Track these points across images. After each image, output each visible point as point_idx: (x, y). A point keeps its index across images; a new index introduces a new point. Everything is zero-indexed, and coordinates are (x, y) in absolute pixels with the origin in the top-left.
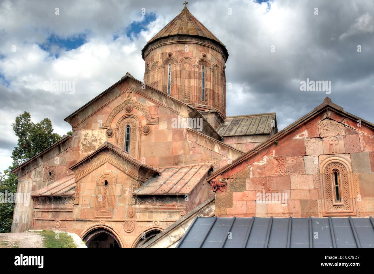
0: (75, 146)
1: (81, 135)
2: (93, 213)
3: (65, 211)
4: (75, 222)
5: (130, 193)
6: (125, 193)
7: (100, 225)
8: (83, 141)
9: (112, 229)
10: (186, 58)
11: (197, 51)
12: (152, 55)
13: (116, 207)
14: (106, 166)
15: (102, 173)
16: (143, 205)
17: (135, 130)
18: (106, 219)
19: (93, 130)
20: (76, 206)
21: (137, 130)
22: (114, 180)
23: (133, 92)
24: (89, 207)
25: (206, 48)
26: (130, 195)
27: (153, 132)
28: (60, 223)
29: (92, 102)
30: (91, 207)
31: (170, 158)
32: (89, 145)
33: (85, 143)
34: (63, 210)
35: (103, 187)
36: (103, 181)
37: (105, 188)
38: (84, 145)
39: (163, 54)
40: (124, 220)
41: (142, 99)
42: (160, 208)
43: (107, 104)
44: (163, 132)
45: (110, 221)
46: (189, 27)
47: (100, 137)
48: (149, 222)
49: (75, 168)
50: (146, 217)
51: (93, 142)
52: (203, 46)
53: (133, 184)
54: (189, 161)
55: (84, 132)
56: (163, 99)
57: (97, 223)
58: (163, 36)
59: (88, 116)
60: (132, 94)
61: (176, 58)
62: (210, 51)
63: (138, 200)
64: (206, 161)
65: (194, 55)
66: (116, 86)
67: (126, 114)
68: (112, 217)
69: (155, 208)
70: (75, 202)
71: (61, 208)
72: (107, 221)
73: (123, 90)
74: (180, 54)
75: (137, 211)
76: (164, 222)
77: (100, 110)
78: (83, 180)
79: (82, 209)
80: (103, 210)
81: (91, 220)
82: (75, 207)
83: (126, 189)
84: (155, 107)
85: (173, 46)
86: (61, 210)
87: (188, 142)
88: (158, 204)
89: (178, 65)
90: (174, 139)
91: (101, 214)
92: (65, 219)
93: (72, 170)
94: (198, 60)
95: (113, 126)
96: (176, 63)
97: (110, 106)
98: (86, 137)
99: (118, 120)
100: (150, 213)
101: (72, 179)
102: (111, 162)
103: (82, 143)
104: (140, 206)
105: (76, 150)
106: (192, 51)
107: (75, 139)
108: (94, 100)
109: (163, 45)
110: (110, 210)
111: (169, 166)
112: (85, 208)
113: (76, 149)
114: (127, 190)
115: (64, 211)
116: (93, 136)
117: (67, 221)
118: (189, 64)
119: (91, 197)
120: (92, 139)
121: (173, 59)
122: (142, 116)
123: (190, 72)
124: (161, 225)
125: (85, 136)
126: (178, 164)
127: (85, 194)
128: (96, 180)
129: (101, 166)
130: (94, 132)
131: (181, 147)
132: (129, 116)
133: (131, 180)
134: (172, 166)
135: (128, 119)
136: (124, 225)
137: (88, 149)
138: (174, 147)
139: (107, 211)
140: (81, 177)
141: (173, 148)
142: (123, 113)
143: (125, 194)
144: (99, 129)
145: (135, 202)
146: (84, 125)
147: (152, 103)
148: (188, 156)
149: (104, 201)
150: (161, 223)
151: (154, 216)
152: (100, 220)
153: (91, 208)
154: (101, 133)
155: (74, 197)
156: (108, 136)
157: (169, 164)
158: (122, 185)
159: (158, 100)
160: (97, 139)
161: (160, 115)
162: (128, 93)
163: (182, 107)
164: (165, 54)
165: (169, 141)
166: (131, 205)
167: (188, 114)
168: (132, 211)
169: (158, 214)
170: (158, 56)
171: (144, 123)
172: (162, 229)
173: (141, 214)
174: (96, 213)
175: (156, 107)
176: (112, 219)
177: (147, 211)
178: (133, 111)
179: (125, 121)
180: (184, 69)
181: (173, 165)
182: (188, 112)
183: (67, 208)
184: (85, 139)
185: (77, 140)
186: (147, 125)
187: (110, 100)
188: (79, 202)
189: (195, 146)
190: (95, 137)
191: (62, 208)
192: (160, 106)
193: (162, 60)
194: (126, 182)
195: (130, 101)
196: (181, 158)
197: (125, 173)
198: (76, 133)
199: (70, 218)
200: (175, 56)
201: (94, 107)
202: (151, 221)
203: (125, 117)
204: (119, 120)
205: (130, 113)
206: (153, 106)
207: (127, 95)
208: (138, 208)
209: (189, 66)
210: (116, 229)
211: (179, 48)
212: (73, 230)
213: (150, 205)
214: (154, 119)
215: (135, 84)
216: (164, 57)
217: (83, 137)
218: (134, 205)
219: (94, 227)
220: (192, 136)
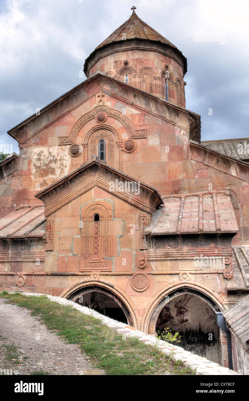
0: (24, 169)
1: (32, 154)
2: (79, 263)
3: (32, 260)
4: (48, 277)
5: (138, 232)
6: (130, 232)
7: (92, 281)
8: (36, 162)
9: (113, 287)
10: (146, 68)
11: (159, 60)
12: (101, 64)
13: (117, 254)
14: (95, 192)
15: (89, 203)
16: (161, 250)
17: (112, 146)
18: (101, 271)
19: (50, 146)
20: (49, 252)
21: (115, 146)
22: (110, 213)
23: (106, 95)
24: (71, 254)
25: (167, 58)
26: (138, 235)
27: (140, 149)
28: (25, 279)
29: (48, 108)
30: (75, 253)
31: (167, 184)
32: (44, 168)
33: (38, 165)
34: (27, 259)
35: (92, 224)
36: (92, 214)
37: (96, 225)
38: (37, 167)
39: (117, 62)
40: (131, 273)
41: (119, 104)
42: (190, 253)
43: (69, 112)
44: (153, 148)
45: (107, 275)
46: (146, 33)
47: (61, 156)
48: (172, 276)
49: (45, 196)
50: (167, 266)
51: (51, 163)
52: (165, 55)
53: (143, 218)
54: (195, 187)
55: (36, 150)
56: (151, 105)
57: (86, 279)
58: (117, 40)
59: (41, 127)
60: (105, 99)
61: (135, 68)
62: (173, 62)
63: (153, 242)
64: (220, 188)
65: (156, 65)
66: (82, 86)
67: (98, 124)
68: (110, 268)
69: (181, 254)
70: (48, 246)
71: (24, 256)
72: (103, 275)
73: (92, 93)
74: (139, 63)
75: (151, 259)
76: (197, 275)
77: (58, 119)
78: (58, 213)
79: (59, 257)
80: (95, 258)
81: (76, 273)
82: (47, 255)
83: (131, 225)
84: (140, 116)
85: (130, 52)
86: (25, 259)
87: (191, 162)
88: (185, 249)
89: (137, 76)
90: (170, 158)
91: (92, 264)
92: (32, 273)
93: (40, 198)
94: (160, 71)
95: (79, 141)
96: (135, 74)
97: (73, 114)
98: (40, 156)
99: (87, 132)
100: (173, 262)
101: (26, 213)
102: (103, 187)
103: (34, 165)
104: (157, 252)
105: (26, 175)
106: (153, 60)
107: (24, 159)
108: (51, 105)
109: (117, 52)
110: (106, 257)
111: (166, 195)
112: (63, 255)
113: (26, 173)
114: (132, 228)
115: (30, 260)
116: (51, 156)
117: (35, 275)
118: (150, 75)
119: (74, 238)
120: (49, 159)
121: (130, 68)
122: (122, 127)
123: (151, 85)
124: (193, 279)
125: (38, 155)
126: (179, 192)
127: (62, 234)
128: (80, 213)
129: (86, 192)
130: (51, 150)
131: (182, 169)
132: (102, 128)
133: (138, 212)
134: (170, 194)
135: (101, 132)
136: (132, 281)
137: (43, 173)
138: (171, 169)
139: (102, 260)
140: (54, 209)
141: (169, 170)
142: (94, 123)
143: (129, 234)
144: (59, 145)
145: (147, 245)
146: (36, 140)
147: (135, 109)
148: (193, 181)
149: (96, 245)
150: (192, 277)
151: (180, 265)
152: (92, 274)
153: (74, 255)
154: (62, 150)
155: (45, 239)
156: (73, 155)
157: (166, 191)
158: (124, 221)
159: (144, 107)
160: (56, 159)
161: (148, 126)
162: (99, 96)
163: (181, 115)
164: (119, 63)
165: (163, 161)
166: (141, 250)
167: (189, 125)
168: (143, 259)
169: (186, 262)
170: (111, 65)
171: (125, 136)
172: (195, 285)
173: (158, 263)
174: (83, 264)
175: (142, 115)
176: (110, 272)
177: (169, 258)
178: (108, 121)
179: (96, 134)
180: (144, 81)
181: (172, 194)
182: (189, 121)
183: (35, 256)
184: (39, 159)
185: (26, 161)
186: (130, 140)
187: (73, 106)
188: (53, 247)
189: (202, 168)
190: (54, 157)
191: (26, 256)
192: (146, 114)
193: (115, 69)
194: (129, 215)
195: (103, 108)
196: (182, 183)
197: (126, 201)
198: (24, 151)
199: (40, 271)
200: (133, 65)
201: (50, 116)
202: (176, 274)
203: (97, 129)
204: (89, 133)
205: (104, 124)
206: (137, 114)
207: (98, 99)
208: (154, 254)
209: (149, 77)
210: (119, 287)
211: (138, 55)
212: (46, 290)
213: (173, 249)
214: (141, 132)
215: (108, 85)
216: (119, 66)
217: (36, 157)
218: (146, 250)
219: (82, 285)
220: (196, 153)
